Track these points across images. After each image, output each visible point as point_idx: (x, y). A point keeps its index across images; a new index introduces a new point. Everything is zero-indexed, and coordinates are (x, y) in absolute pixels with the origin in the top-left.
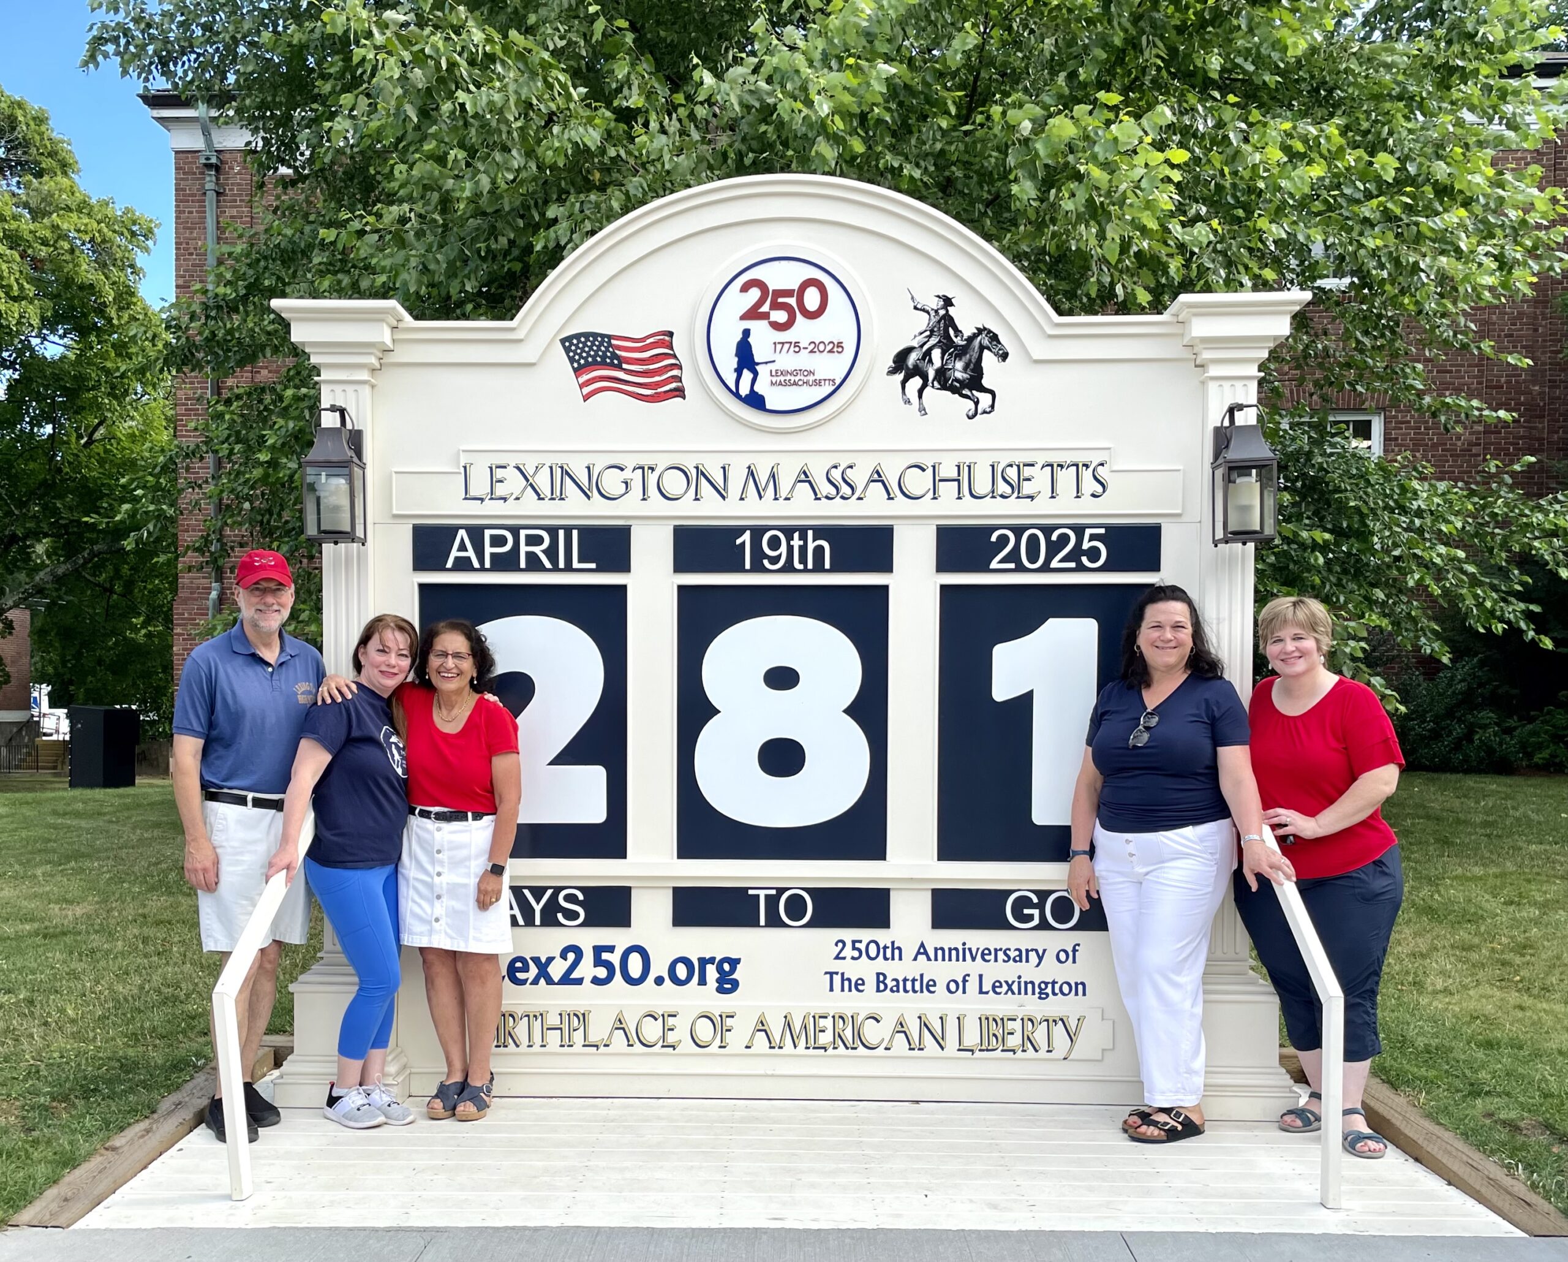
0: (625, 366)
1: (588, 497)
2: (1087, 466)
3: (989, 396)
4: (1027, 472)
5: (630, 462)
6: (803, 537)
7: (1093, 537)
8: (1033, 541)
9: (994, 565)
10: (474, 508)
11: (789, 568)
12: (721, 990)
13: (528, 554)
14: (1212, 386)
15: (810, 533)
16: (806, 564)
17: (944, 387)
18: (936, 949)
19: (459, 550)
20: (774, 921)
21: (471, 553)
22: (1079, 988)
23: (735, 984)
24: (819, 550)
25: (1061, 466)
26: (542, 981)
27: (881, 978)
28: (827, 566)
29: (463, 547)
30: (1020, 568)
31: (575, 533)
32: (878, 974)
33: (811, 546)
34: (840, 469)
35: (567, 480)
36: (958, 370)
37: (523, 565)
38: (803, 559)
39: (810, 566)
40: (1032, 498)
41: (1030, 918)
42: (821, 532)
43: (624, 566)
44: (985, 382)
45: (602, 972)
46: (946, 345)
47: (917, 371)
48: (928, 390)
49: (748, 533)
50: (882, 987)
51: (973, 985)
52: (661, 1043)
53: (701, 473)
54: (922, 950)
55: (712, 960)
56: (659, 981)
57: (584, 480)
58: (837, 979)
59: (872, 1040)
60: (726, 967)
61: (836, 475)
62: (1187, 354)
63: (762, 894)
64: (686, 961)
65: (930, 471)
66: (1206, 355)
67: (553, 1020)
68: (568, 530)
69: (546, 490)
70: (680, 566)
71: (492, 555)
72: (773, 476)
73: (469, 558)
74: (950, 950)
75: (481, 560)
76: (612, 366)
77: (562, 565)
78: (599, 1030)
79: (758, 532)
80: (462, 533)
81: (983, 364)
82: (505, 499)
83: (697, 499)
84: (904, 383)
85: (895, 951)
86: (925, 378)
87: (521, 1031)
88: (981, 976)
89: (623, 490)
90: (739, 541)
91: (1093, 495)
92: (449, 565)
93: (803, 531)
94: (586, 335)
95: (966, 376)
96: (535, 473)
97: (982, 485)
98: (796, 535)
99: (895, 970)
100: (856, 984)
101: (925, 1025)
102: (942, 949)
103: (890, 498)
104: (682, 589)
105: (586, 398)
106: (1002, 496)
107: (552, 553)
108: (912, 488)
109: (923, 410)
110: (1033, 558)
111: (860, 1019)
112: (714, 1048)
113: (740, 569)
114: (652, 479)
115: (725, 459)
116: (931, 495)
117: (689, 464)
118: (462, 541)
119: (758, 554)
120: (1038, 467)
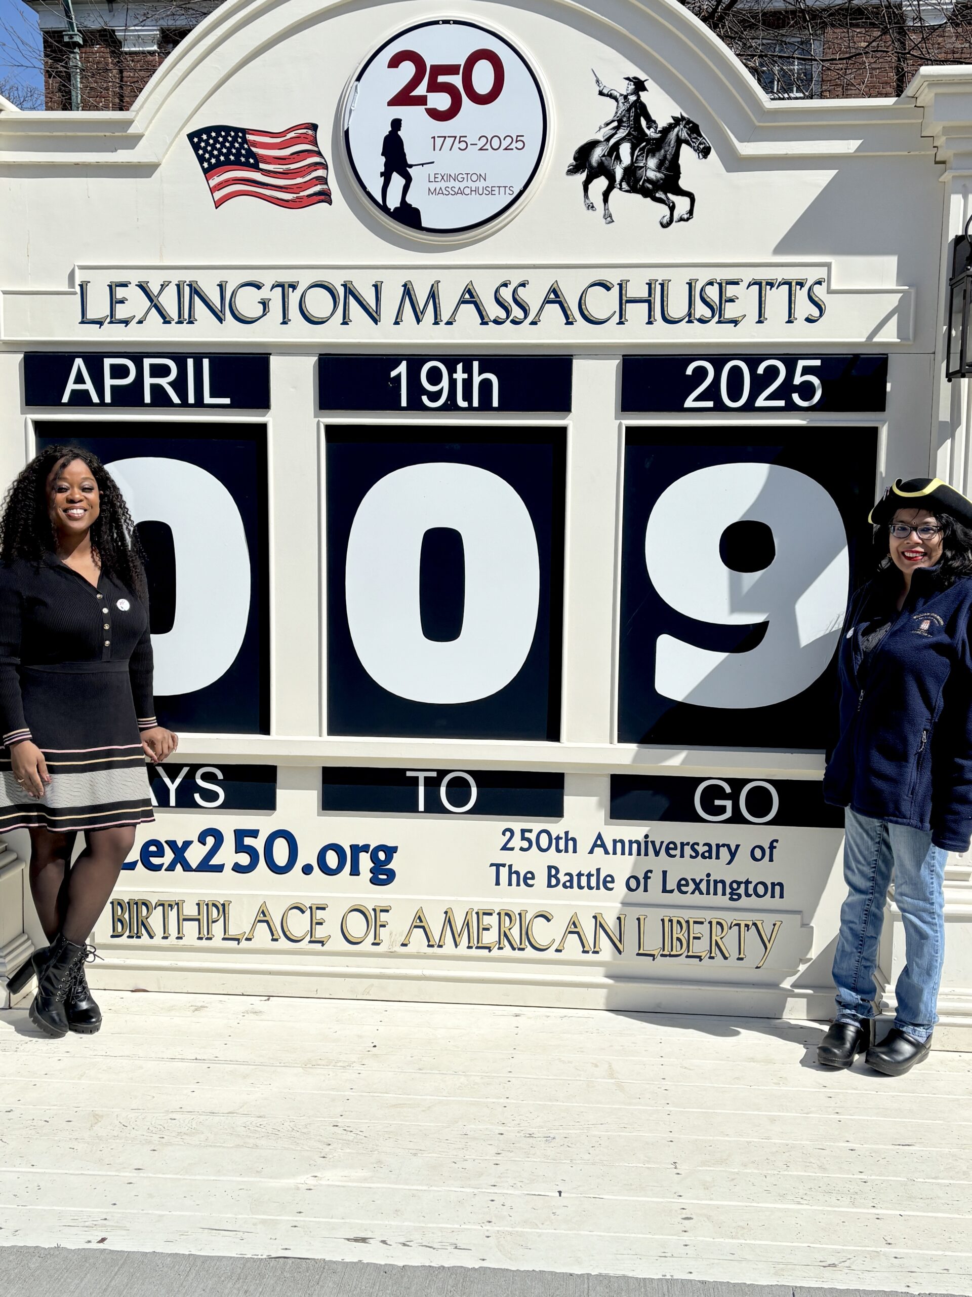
0: (262, 166)
1: (221, 320)
2: (801, 284)
3: (687, 200)
4: (730, 291)
5: (268, 278)
6: (468, 369)
7: (806, 370)
8: (736, 375)
9: (689, 403)
10: (91, 334)
11: (451, 406)
12: (375, 881)
13: (153, 386)
14: (954, 186)
15: (476, 364)
16: (470, 403)
17: (633, 189)
18: (615, 842)
19: (76, 382)
20: (434, 807)
21: (89, 386)
22: (777, 888)
23: (391, 875)
24: (486, 386)
25: (771, 284)
26: (179, 866)
27: (552, 872)
28: (495, 403)
29: (80, 379)
30: (720, 407)
31: (206, 362)
32: (550, 868)
33: (477, 380)
34: (511, 288)
35: (197, 300)
36: (651, 169)
37: (147, 399)
38: (468, 396)
39: (476, 403)
40: (735, 322)
41: (722, 809)
42: (489, 362)
43: (262, 401)
44: (683, 184)
45: (244, 859)
46: (637, 138)
47: (603, 170)
48: (615, 194)
49: (404, 363)
50: (554, 882)
51: (655, 882)
52: (308, 938)
53: (349, 291)
54: (599, 843)
55: (365, 848)
56: (307, 870)
57: (216, 301)
58: (504, 872)
59: (541, 941)
60: (382, 856)
61: (506, 294)
62: (926, 148)
63: (421, 776)
64: (338, 849)
65: (617, 288)
66: (947, 150)
67: (190, 910)
68: (198, 359)
69: (173, 313)
70: (326, 403)
71: (113, 387)
72: (433, 295)
73: (86, 392)
74: (631, 842)
75: (101, 394)
76: (247, 165)
77: (191, 400)
78: (240, 921)
79: (415, 362)
80: (79, 362)
81: (681, 161)
82: (126, 322)
83: (345, 323)
84: (586, 185)
85: (569, 842)
86: (611, 177)
87: (155, 920)
88: (665, 873)
89: (261, 313)
90: (393, 374)
91: (809, 320)
92: (65, 399)
93: (467, 362)
94: (218, 129)
95: (659, 175)
96: (160, 293)
97: (677, 306)
98: (460, 367)
99: (568, 863)
100: (525, 878)
101: (599, 925)
102: (622, 842)
103: (569, 323)
104: (330, 430)
105: (218, 204)
106: (701, 321)
107: (180, 385)
108: (596, 312)
109: (608, 217)
110: (735, 394)
111: (529, 916)
112: (366, 946)
113: (393, 405)
115: (377, 276)
116: (616, 318)
117: (336, 280)
118: (79, 371)
119: (415, 389)
120: (744, 285)
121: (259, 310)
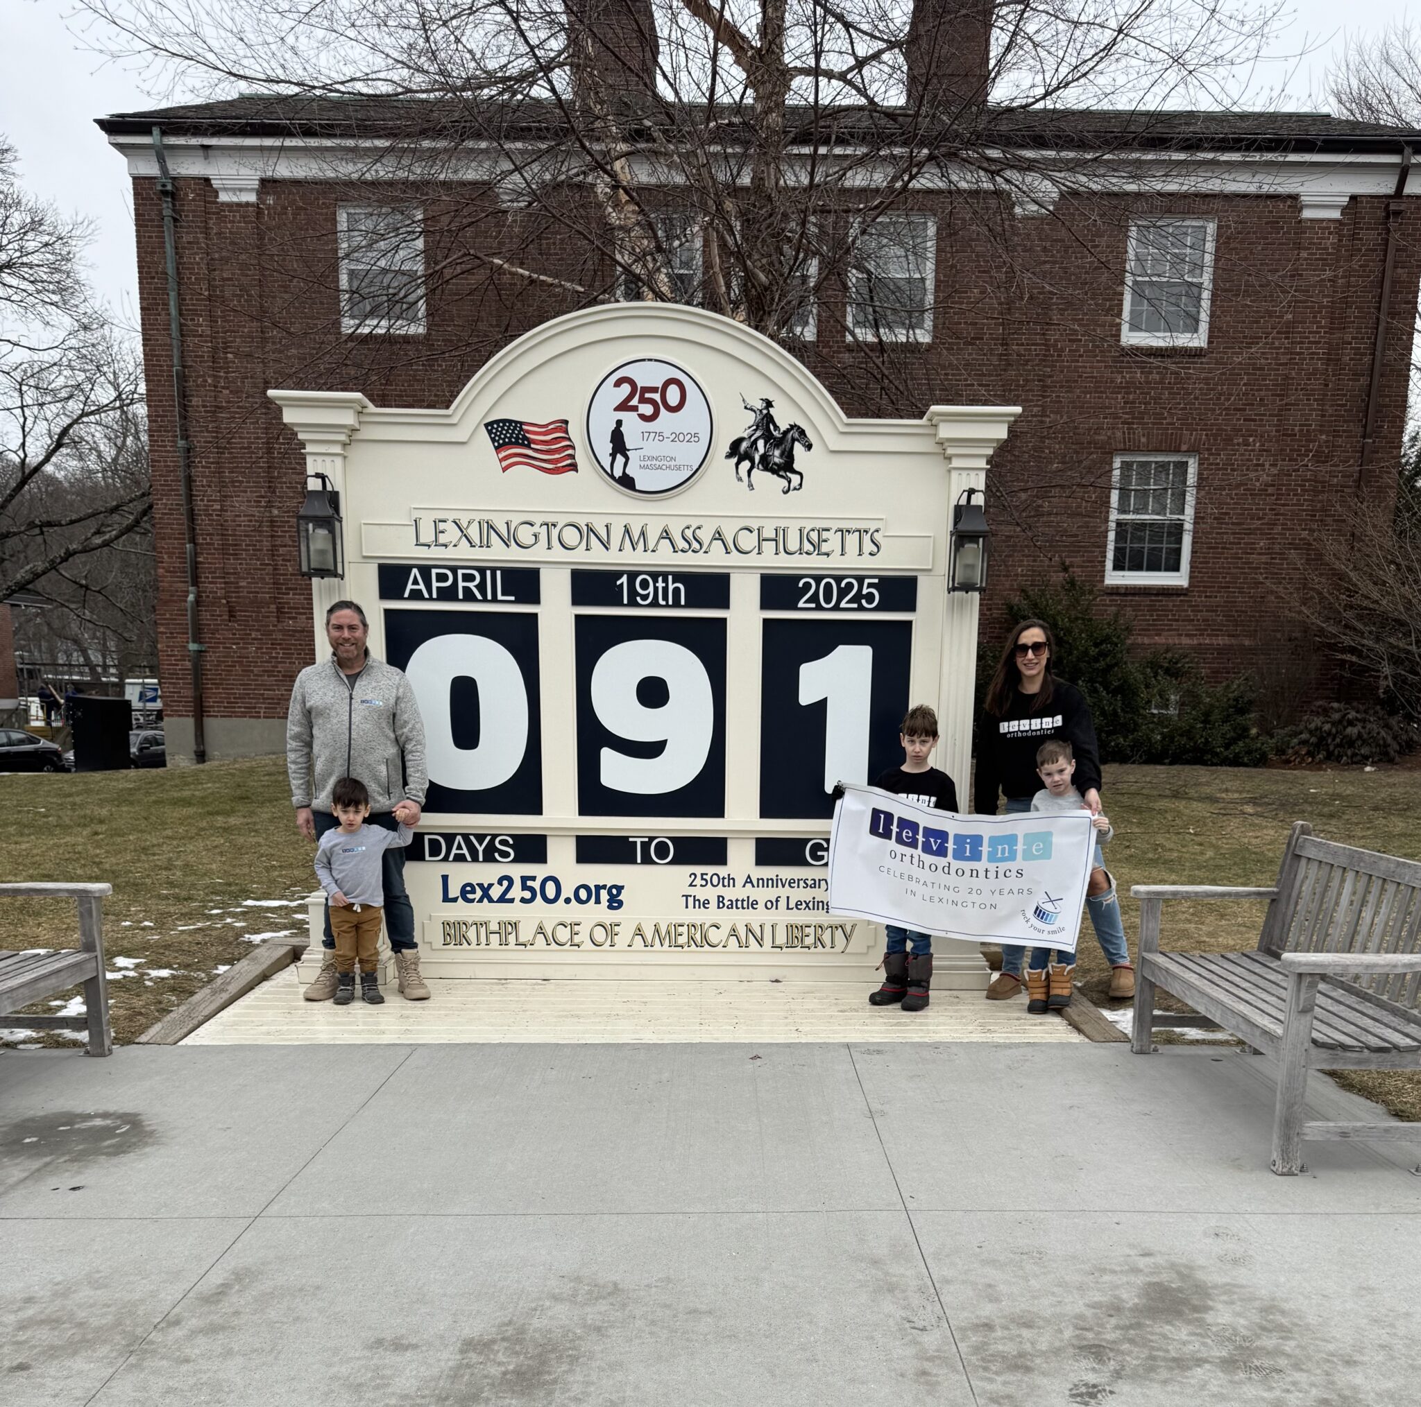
0: (532, 446)
1: (508, 546)
2: (866, 532)
3: (798, 477)
4: (825, 535)
5: (538, 519)
6: (665, 581)
7: (870, 585)
8: (828, 587)
9: (801, 604)
10: (423, 553)
11: (655, 604)
12: (610, 907)
13: (464, 588)
14: (954, 474)
15: (670, 578)
16: (667, 602)
18: (758, 880)
19: (413, 584)
20: (647, 860)
21: (422, 586)
24: (677, 591)
25: (848, 531)
26: (485, 899)
27: (720, 899)
28: (683, 602)
29: (415, 582)
30: (819, 607)
31: (499, 573)
32: (719, 897)
33: (671, 587)
34: (692, 529)
35: (492, 532)
36: (776, 457)
37: (461, 596)
38: (665, 597)
39: (670, 602)
40: (828, 555)
42: (678, 577)
43: (536, 600)
44: (796, 466)
45: (528, 895)
46: (768, 437)
47: (747, 456)
49: (625, 576)
50: (721, 904)
51: (782, 904)
52: (570, 943)
53: (591, 530)
54: (749, 880)
55: (604, 887)
56: (568, 901)
57: (504, 533)
58: (691, 900)
59: (714, 941)
60: (615, 891)
61: (689, 533)
62: (938, 449)
63: (639, 841)
64: (587, 887)
65: (756, 532)
66: (950, 451)
67: (494, 926)
68: (494, 570)
69: (476, 540)
70: (576, 602)
71: (438, 588)
72: (643, 533)
73: (420, 591)
74: (768, 880)
75: (430, 592)
76: (523, 446)
77: (489, 597)
78: (526, 933)
79: (632, 576)
80: (415, 571)
81: (795, 452)
82: (446, 546)
83: (587, 549)
84: (737, 465)
85: (730, 881)
86: (752, 461)
87: (472, 934)
88: (788, 898)
89: (534, 543)
90: (619, 583)
91: (871, 554)
92: (406, 595)
93: (665, 576)
94: (504, 421)
95: (781, 460)
96: (467, 528)
97: (793, 545)
98: (660, 579)
100: (704, 904)
101: (749, 930)
102: (762, 879)
103: (727, 553)
104: (578, 617)
105: (504, 469)
106: (808, 553)
107: (482, 587)
108: (743, 545)
109: (751, 486)
110: (828, 600)
111: (706, 926)
112: (606, 946)
113: (619, 603)
114: (555, 532)
115: (607, 520)
116: (756, 550)
117: (582, 522)
118: (415, 577)
119: (633, 593)
120: (833, 531)
121: (532, 540)
